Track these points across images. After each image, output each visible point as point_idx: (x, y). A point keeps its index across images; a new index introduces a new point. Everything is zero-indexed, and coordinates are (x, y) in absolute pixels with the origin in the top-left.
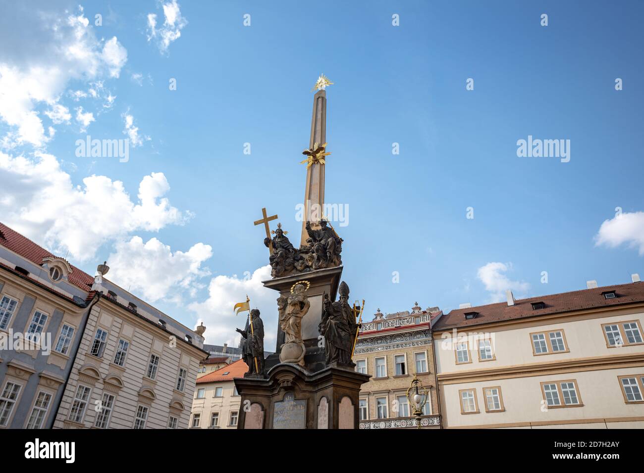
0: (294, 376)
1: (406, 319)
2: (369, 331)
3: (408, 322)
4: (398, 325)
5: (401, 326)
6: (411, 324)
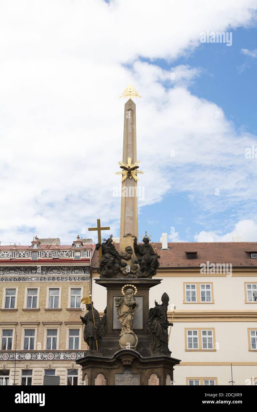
1: (66, 252)
2: (24, 258)
3: (67, 255)
4: (56, 257)
5: (60, 258)
6: (71, 258)
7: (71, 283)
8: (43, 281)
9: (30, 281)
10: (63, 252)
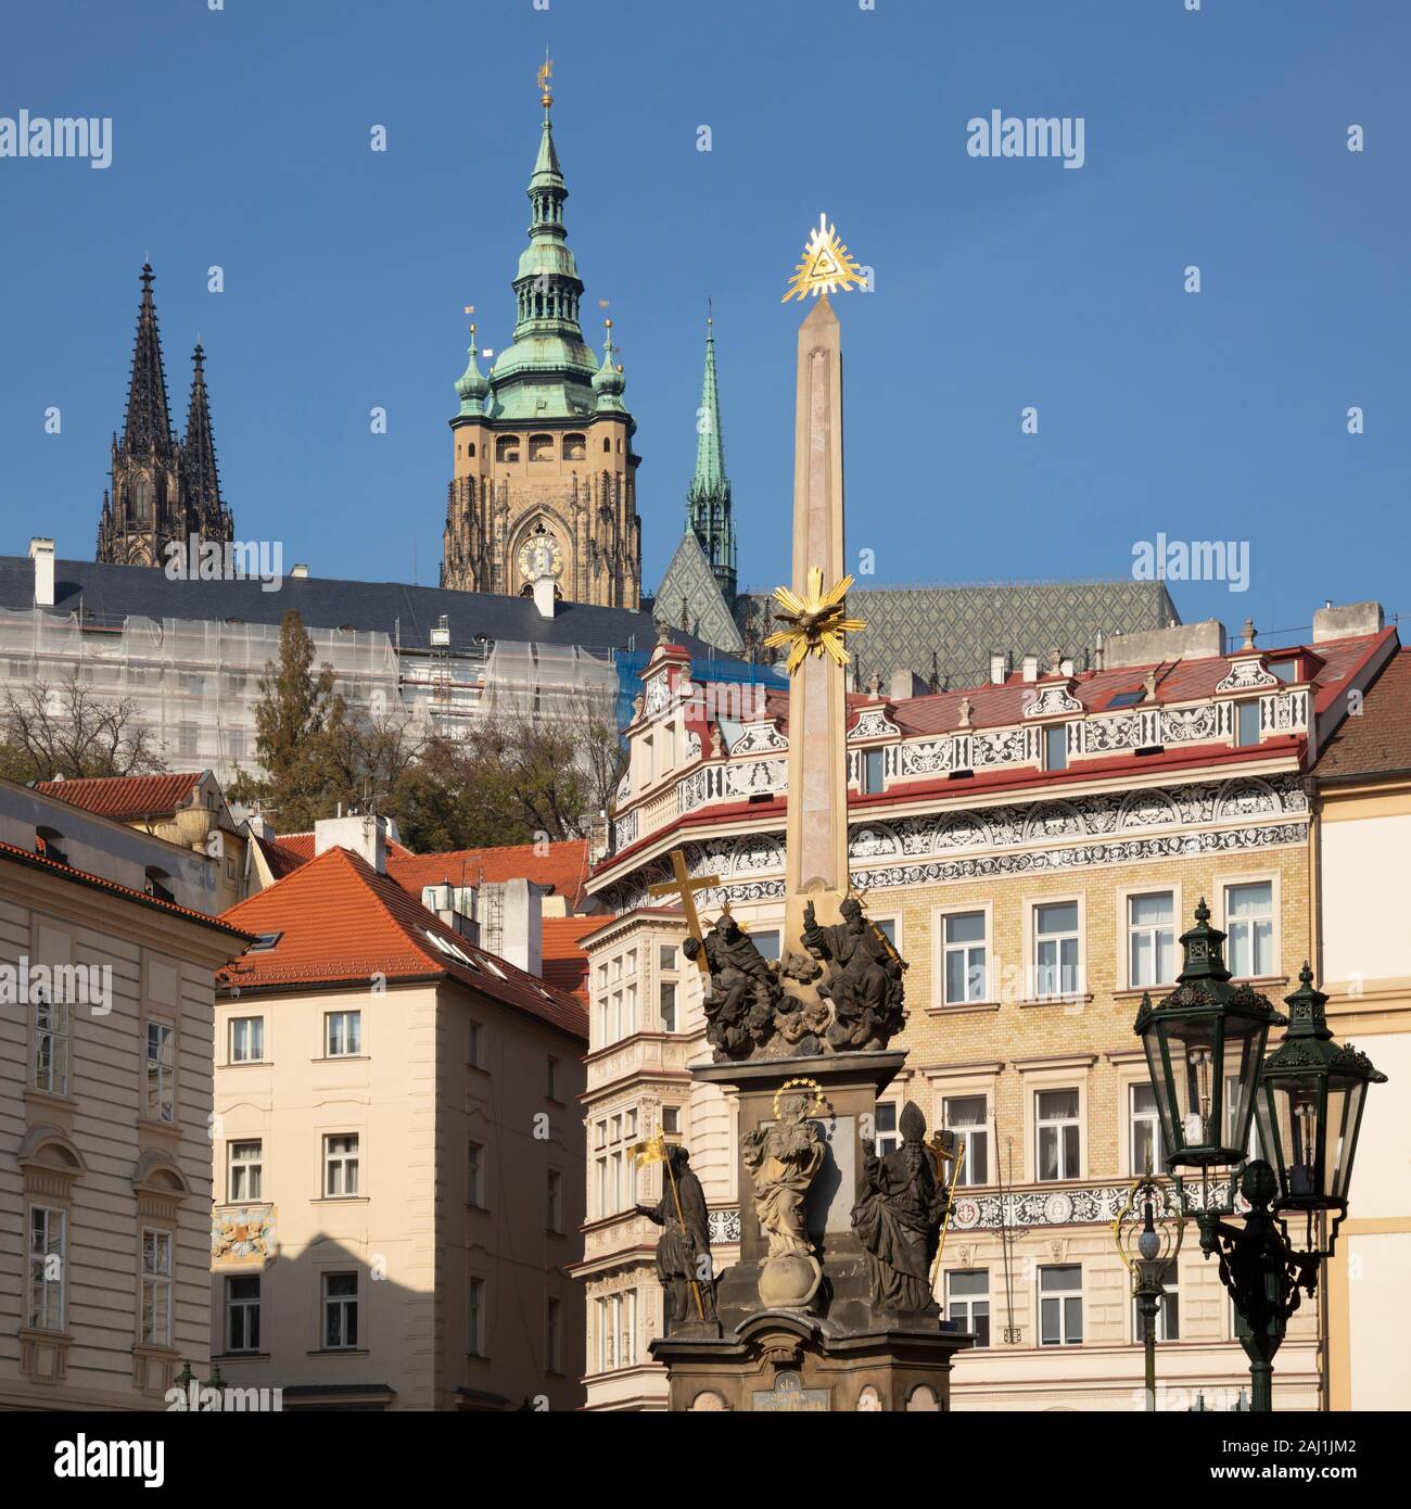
0: (799, 1340)
1: (1193, 711)
2: (1008, 765)
3: (1200, 724)
4: (1149, 744)
5: (1167, 746)
6: (1216, 739)
7: (1225, 864)
8: (1100, 865)
9: (1040, 871)
10: (1182, 712)
